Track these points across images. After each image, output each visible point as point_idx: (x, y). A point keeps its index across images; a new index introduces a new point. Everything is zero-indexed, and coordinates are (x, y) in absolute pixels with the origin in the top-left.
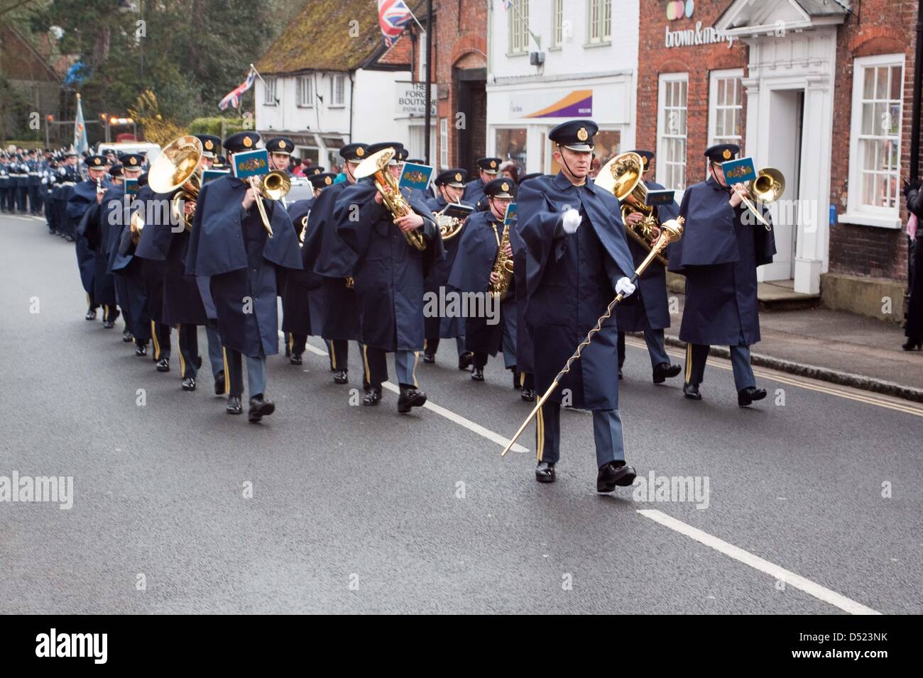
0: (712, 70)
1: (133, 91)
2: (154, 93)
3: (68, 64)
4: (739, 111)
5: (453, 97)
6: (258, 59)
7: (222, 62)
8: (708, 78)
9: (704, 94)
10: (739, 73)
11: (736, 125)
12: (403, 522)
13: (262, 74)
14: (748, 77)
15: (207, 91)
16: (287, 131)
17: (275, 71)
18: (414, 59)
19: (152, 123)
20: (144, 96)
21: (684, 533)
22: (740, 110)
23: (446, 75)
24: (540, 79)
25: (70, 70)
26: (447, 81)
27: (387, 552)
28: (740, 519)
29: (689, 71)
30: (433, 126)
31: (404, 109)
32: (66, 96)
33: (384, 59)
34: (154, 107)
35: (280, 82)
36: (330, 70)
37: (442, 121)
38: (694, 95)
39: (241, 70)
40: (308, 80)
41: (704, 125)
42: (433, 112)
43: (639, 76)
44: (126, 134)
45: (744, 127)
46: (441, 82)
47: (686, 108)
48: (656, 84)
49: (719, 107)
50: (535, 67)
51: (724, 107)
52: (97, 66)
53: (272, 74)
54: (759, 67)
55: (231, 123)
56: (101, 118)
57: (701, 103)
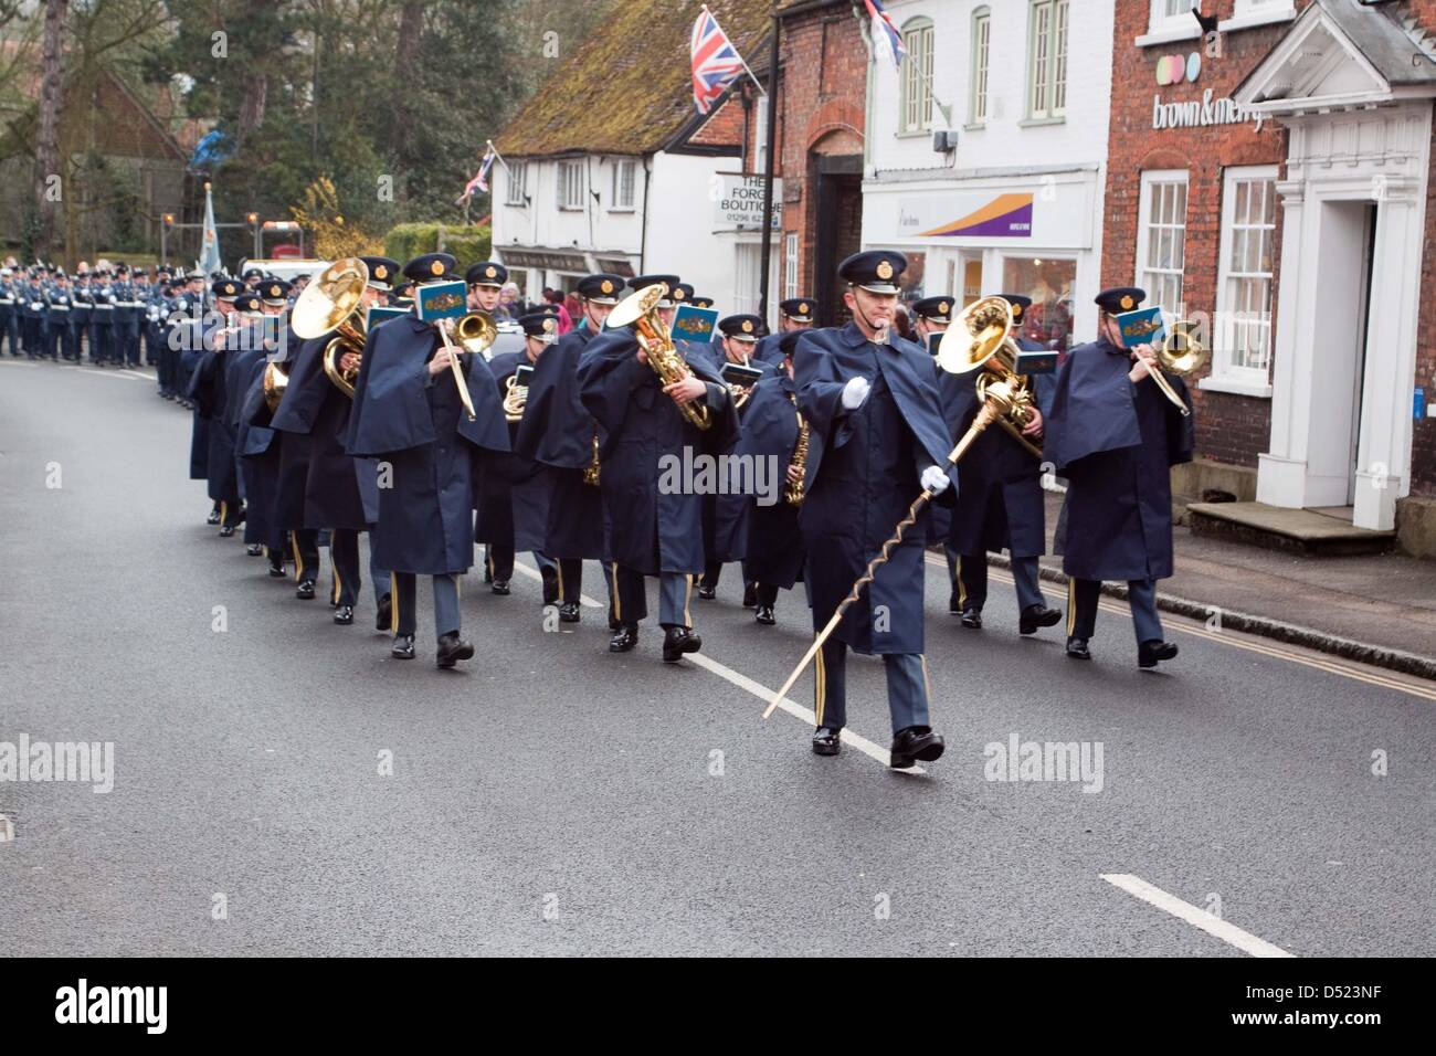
0: (1229, 166)
1: (300, 179)
2: (332, 182)
3: (198, 134)
4: (1269, 235)
5: (807, 199)
6: (498, 132)
7: (441, 135)
8: (1221, 180)
9: (1213, 205)
10: (1273, 172)
11: (1265, 254)
12: (723, 881)
13: (504, 157)
14: (1286, 179)
15: (415, 181)
16: (541, 247)
17: (525, 153)
18: (747, 138)
19: (329, 230)
20: (316, 186)
21: (1177, 915)
22: (1272, 231)
23: (798, 164)
24: (949, 174)
25: (202, 142)
26: (799, 174)
27: (698, 930)
28: (1268, 894)
29: (1190, 167)
30: (775, 245)
31: (730, 217)
32: (194, 184)
33: (699, 136)
34: (333, 205)
35: (533, 170)
36: (613, 153)
37: (789, 236)
38: (1196, 206)
39: (471, 149)
40: (577, 167)
41: (1212, 254)
42: (776, 223)
43: (1109, 173)
44: (287, 247)
45: (1278, 258)
46: (789, 176)
47: (1183, 226)
48: (1136, 187)
49: (1238, 226)
50: (941, 155)
51: (1245, 226)
52: (244, 137)
53: (521, 157)
54: (1304, 163)
55: (453, 233)
56: (249, 221)
57: (1208, 218)
